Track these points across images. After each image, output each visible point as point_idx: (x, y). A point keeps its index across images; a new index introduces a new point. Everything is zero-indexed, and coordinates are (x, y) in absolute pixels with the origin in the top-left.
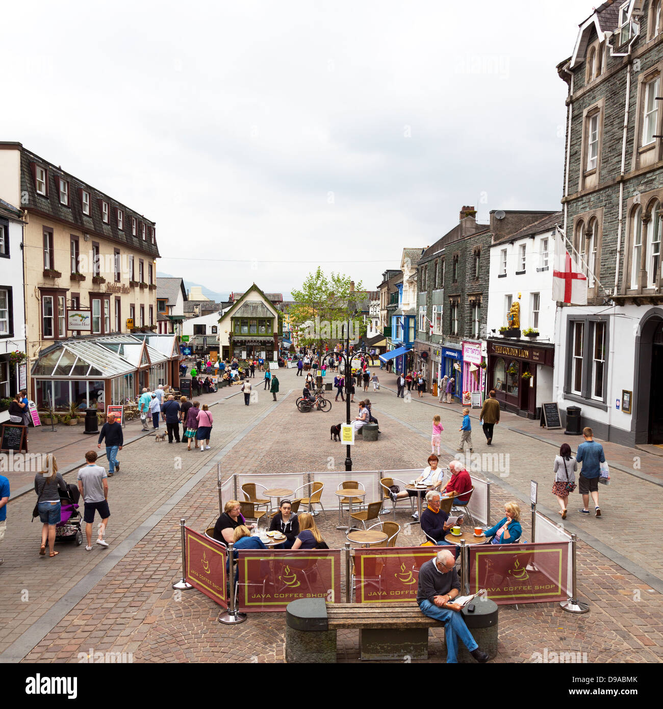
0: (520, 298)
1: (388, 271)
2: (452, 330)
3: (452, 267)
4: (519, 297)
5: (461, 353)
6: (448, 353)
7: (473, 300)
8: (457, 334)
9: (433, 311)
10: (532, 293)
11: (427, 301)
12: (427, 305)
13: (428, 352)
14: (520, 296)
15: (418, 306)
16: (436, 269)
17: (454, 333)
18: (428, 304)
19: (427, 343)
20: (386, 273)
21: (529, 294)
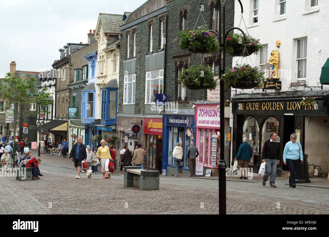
0: (278, 47)
1: (70, 44)
2: (177, 95)
3: (178, 24)
4: (277, 45)
5: (193, 118)
6: (172, 121)
7: (210, 58)
8: (186, 99)
9: (147, 79)
10: (295, 40)
11: (137, 69)
12: (136, 73)
13: (140, 125)
14: (280, 44)
15: (122, 76)
16: (150, 32)
17: (180, 98)
18: (139, 72)
19: (136, 116)
20: (66, 47)
21: (292, 41)
